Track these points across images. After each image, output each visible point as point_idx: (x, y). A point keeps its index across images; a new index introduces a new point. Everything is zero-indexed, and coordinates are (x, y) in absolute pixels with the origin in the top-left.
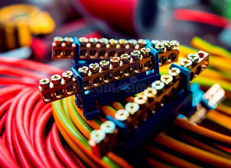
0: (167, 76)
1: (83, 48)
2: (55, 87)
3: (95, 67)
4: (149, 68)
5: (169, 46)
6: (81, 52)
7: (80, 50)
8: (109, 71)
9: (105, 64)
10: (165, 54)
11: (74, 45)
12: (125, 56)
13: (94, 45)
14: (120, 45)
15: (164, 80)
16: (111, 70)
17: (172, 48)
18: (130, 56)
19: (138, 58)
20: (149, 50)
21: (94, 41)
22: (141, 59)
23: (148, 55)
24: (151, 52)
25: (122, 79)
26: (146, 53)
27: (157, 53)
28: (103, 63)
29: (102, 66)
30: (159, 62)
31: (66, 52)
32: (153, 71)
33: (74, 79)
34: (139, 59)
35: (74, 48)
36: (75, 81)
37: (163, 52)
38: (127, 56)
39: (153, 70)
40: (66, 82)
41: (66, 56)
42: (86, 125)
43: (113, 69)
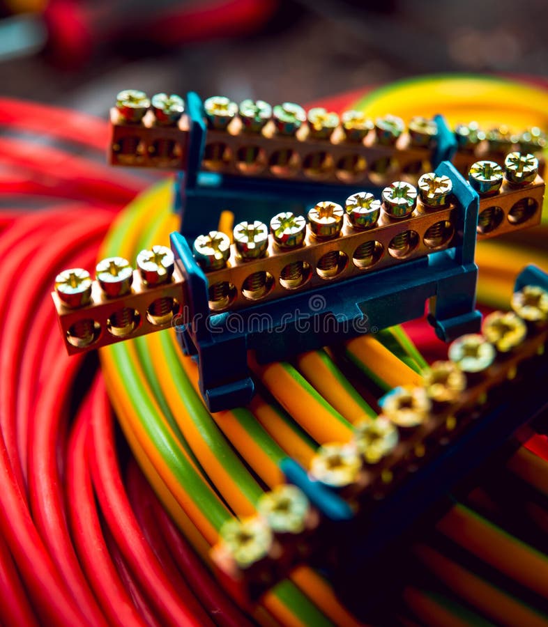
0: (509, 319)
1: (216, 138)
2: (110, 302)
3: (251, 240)
4: (441, 244)
5: (519, 175)
6: (209, 149)
7: (204, 142)
8: (300, 252)
9: (291, 227)
10: (503, 198)
11: (184, 125)
12: (361, 201)
13: (255, 128)
14: (346, 131)
15: (492, 334)
16: (310, 250)
17: (528, 179)
18: (378, 202)
19: (408, 210)
20: (446, 186)
21: (258, 112)
22: (416, 213)
23: (442, 202)
24: (454, 192)
25: (343, 279)
26: (437, 195)
27: (476, 199)
28: (283, 221)
29: (276, 233)
30: (479, 222)
31: (157, 144)
32: (451, 252)
33: (177, 278)
34: (410, 216)
35: (186, 133)
36: (179, 285)
37: (497, 193)
38: (367, 201)
39: (454, 249)
40: (149, 286)
41: (155, 159)
42: (206, 426)
43: (315, 248)
